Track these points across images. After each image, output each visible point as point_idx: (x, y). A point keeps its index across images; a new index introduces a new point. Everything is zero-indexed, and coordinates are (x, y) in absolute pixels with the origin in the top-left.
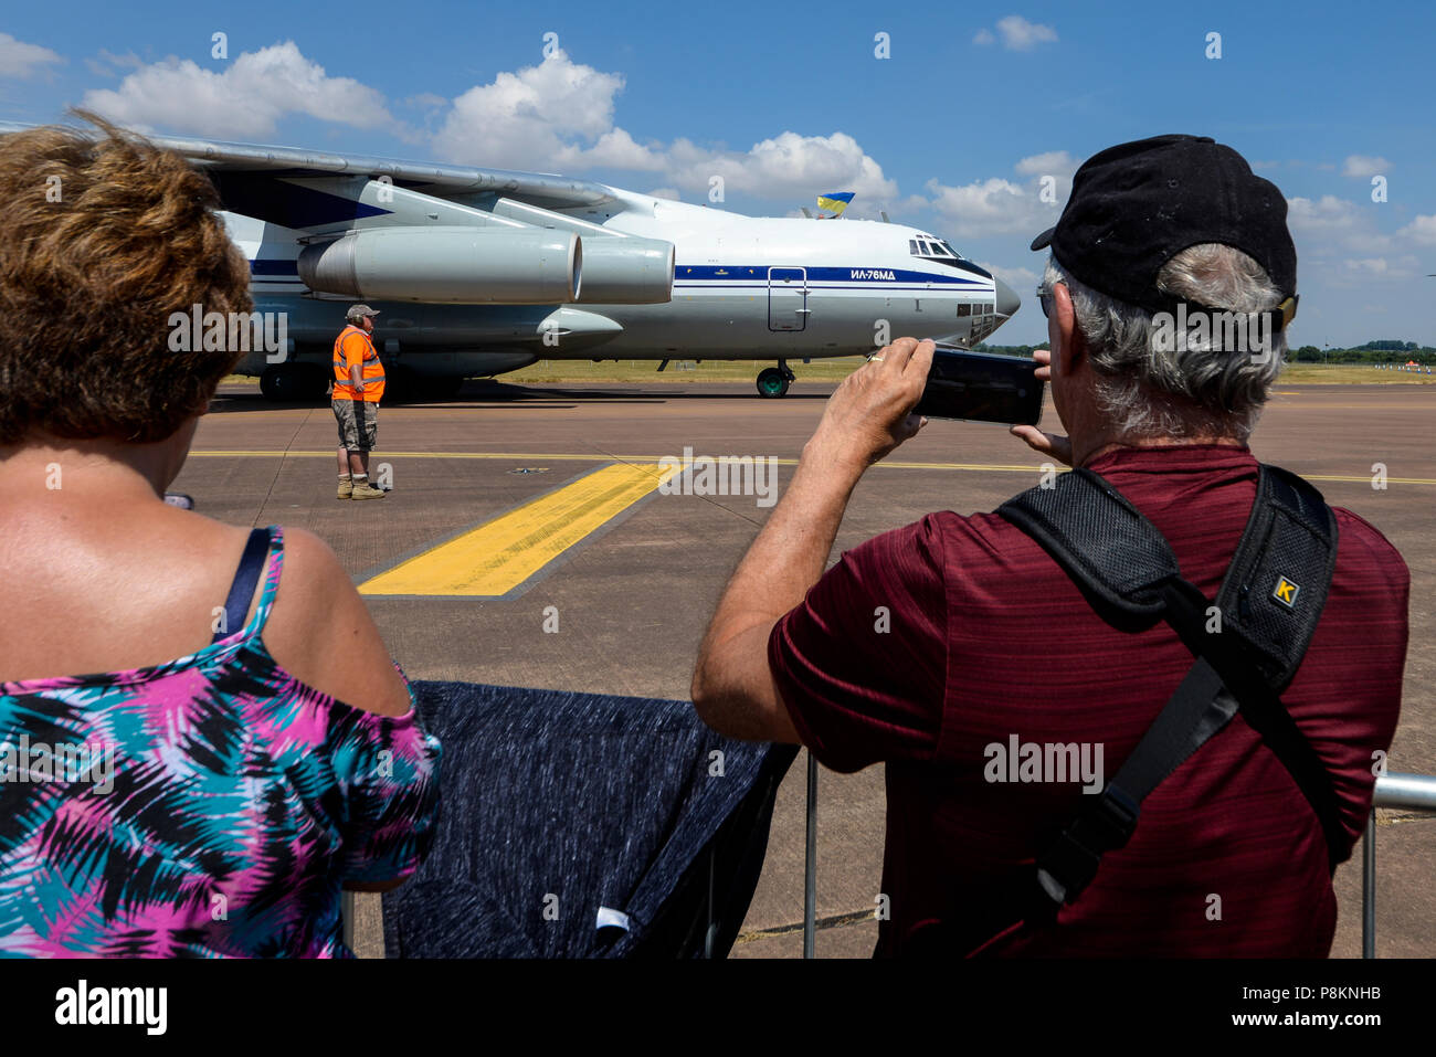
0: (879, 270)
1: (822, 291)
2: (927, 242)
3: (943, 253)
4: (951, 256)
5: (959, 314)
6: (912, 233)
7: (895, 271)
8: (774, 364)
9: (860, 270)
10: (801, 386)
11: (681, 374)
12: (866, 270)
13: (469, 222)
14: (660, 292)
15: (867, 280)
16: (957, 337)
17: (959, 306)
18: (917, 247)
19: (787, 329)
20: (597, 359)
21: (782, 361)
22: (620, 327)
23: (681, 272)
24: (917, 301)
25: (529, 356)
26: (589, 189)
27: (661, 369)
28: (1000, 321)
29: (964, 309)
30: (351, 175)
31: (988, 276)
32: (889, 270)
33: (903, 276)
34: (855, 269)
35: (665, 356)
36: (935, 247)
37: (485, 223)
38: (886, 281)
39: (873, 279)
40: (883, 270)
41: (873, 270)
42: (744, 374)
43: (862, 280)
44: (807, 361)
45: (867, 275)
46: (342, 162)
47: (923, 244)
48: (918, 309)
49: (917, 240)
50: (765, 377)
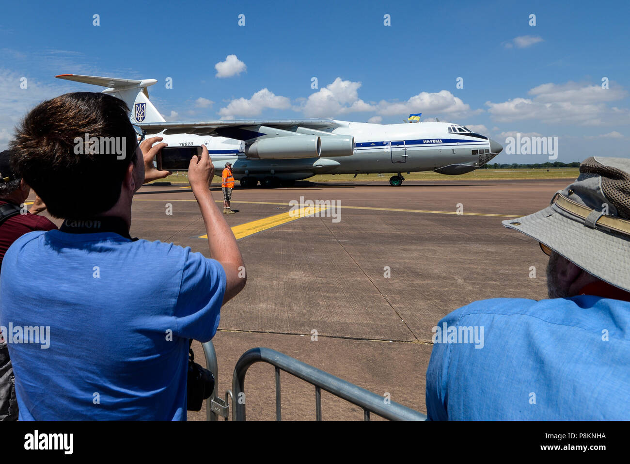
0: (435, 139)
1: (411, 148)
2: (456, 128)
3: (464, 131)
4: (467, 132)
5: (473, 154)
6: (449, 125)
7: (442, 140)
8: (396, 174)
9: (427, 140)
10: (407, 182)
11: (362, 178)
12: (429, 140)
13: (287, 135)
14: (349, 152)
15: (430, 143)
16: (473, 163)
17: (472, 151)
18: (452, 130)
19: (399, 162)
20: (333, 174)
21: (399, 173)
22: (339, 164)
23: (359, 145)
24: (453, 150)
25: (312, 174)
26: (326, 121)
27: (355, 177)
28: (493, 156)
29: (475, 152)
30: (256, 125)
31: (486, 138)
32: (439, 139)
33: (445, 141)
34: (425, 140)
35: (356, 172)
36: (460, 130)
37: (292, 135)
38: (438, 143)
39: (433, 143)
40: (437, 140)
41: (433, 139)
42: (386, 178)
43: (428, 143)
44: (408, 173)
45: (430, 141)
46: (253, 122)
47: (454, 129)
48: (453, 153)
49: (451, 127)
50: (392, 179)
